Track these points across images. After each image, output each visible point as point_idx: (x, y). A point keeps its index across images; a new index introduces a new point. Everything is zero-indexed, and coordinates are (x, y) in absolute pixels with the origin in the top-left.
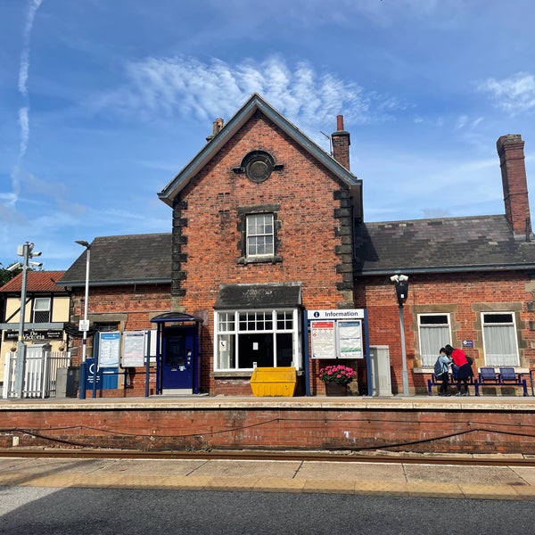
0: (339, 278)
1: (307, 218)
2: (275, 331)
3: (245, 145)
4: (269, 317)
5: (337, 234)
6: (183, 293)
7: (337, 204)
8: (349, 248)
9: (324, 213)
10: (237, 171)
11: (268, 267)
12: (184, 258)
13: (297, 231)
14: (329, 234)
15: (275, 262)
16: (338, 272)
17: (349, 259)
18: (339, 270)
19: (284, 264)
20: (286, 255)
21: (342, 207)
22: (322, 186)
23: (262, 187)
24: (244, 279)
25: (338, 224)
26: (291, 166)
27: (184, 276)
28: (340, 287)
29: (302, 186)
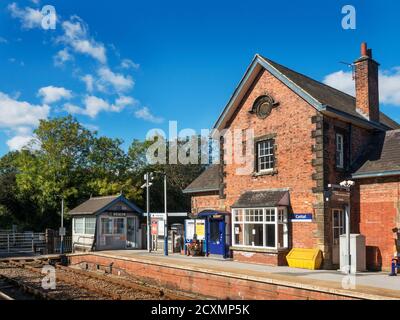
0: (314, 184)
1: (294, 140)
2: (264, 222)
3: (256, 92)
4: (261, 213)
5: (313, 150)
6: (224, 197)
7: (314, 127)
8: (321, 160)
9: (305, 135)
10: (251, 112)
11: (269, 178)
12: (225, 174)
13: (287, 150)
14: (308, 151)
15: (273, 174)
16: (313, 179)
17: (321, 169)
18: (313, 177)
19: (279, 175)
20: (280, 169)
21: (318, 129)
22: (304, 114)
23: (266, 121)
24: (256, 187)
25: (313, 142)
26: (284, 103)
27: (225, 186)
28: (315, 190)
29: (291, 116)
